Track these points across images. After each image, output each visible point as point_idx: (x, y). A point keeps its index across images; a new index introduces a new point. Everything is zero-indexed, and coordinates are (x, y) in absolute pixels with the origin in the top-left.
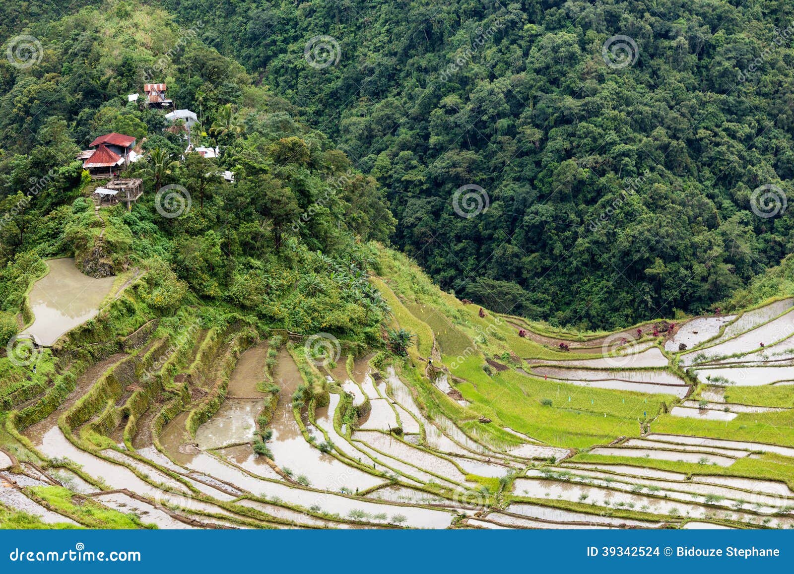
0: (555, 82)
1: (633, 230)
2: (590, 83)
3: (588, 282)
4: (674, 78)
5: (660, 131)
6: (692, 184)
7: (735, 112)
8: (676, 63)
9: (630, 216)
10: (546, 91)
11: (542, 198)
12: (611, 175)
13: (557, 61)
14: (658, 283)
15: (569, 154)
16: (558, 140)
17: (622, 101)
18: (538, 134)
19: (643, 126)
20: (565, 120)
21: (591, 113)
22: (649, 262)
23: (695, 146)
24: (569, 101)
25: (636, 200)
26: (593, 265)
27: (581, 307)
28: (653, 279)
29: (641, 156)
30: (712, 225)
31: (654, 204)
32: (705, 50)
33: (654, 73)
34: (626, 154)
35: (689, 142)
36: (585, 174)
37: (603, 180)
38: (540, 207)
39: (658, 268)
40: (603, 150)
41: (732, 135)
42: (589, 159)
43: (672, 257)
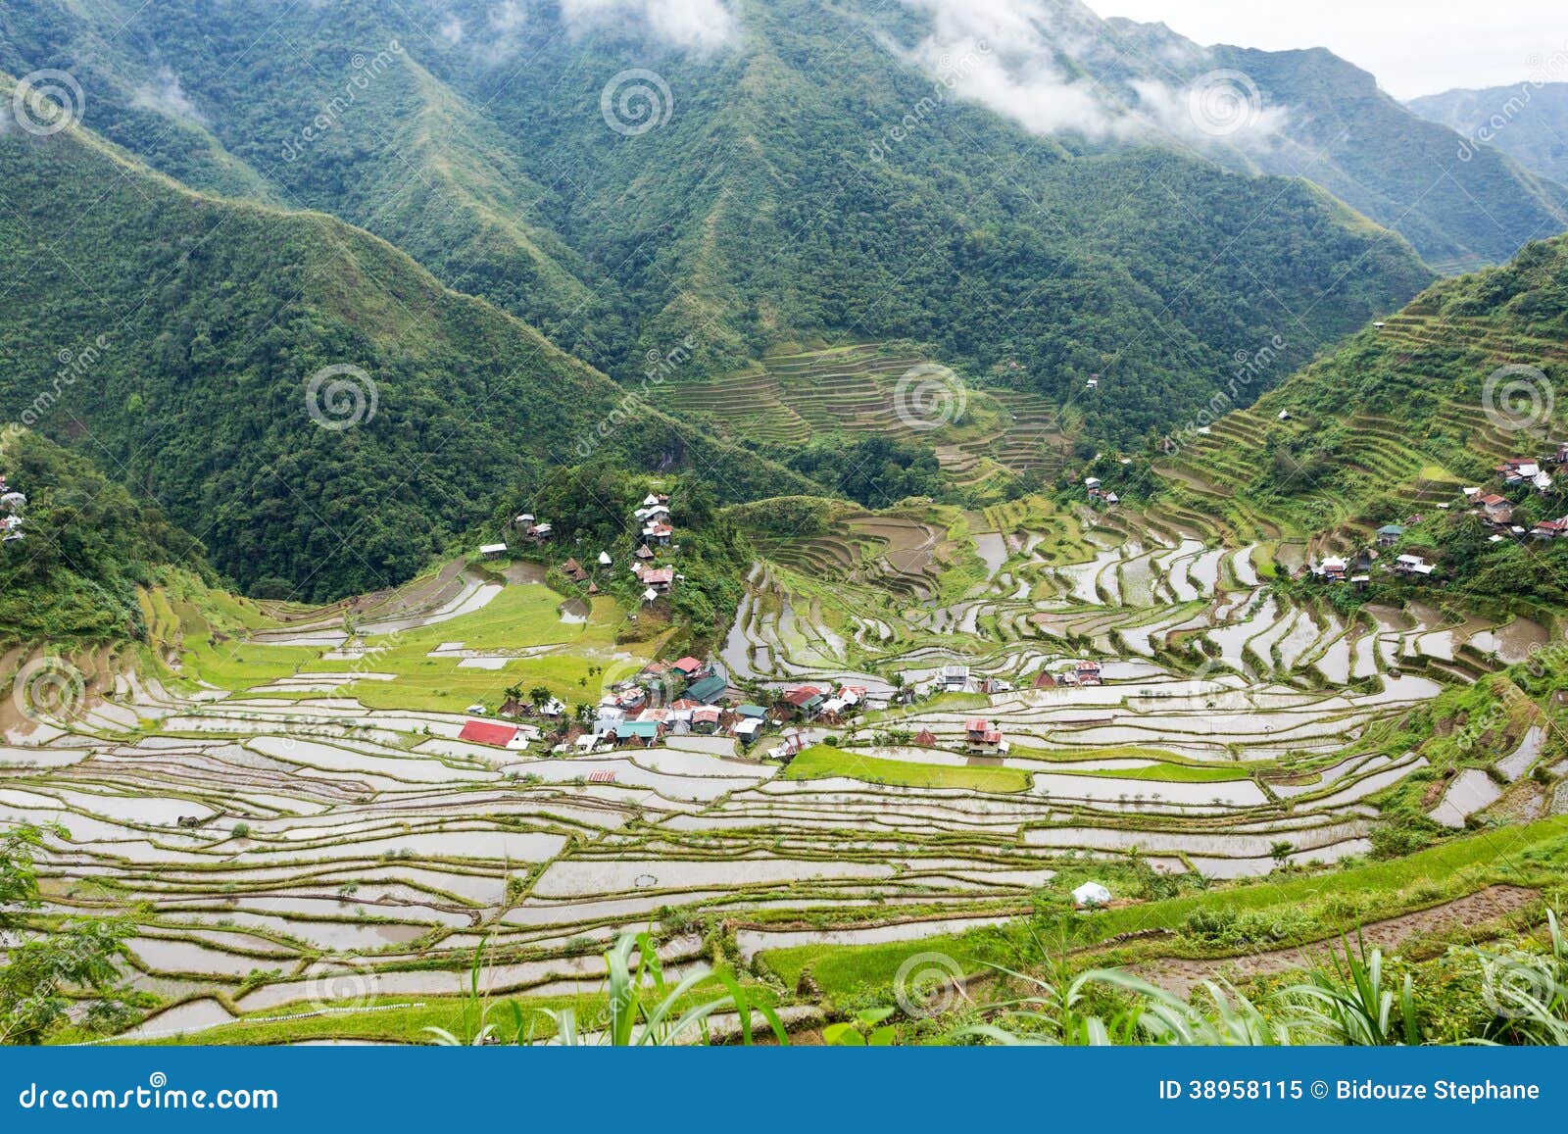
0: (328, 453)
1: (376, 538)
2: (348, 453)
3: (351, 572)
4: (404, 446)
5: (393, 478)
6: (413, 508)
7: (443, 463)
8: (405, 437)
9: (374, 530)
10: (322, 459)
11: (321, 524)
12: (362, 507)
13: (329, 441)
14: (392, 569)
15: (336, 496)
16: (329, 489)
17: (369, 462)
18: (317, 486)
19: (383, 475)
20: (333, 476)
21: (347, 471)
22: (386, 557)
23: (416, 485)
24: (336, 464)
25: (377, 521)
26: (353, 562)
27: (347, 587)
28: (389, 567)
29: (380, 495)
30: (426, 531)
31: (389, 522)
32: (424, 428)
33: (392, 443)
34: (371, 493)
35: (411, 483)
36: (345, 507)
37: (357, 511)
38: (319, 530)
39: (391, 560)
40: (356, 492)
41: (440, 476)
42: (348, 498)
43: (400, 552)
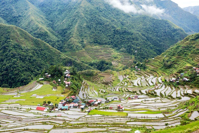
1: (22, 77)
2: (17, 64)
3: (18, 83)
4: (27, 63)
5: (25, 68)
6: (28, 73)
7: (33, 65)
8: (27, 61)
9: (22, 76)
10: (13, 65)
11: (13, 75)
12: (20, 72)
13: (14, 62)
14: (25, 82)
15: (16, 71)
16: (14, 70)
17: (21, 65)
18: (12, 69)
19: (23, 67)
20: (15, 67)
21: (18, 67)
22: (24, 80)
23: (29, 69)
24: (16, 66)
25: (22, 75)
26: (18, 81)
27: (17, 85)
28: (24, 82)
29: (23, 70)
30: (30, 76)
31: (24, 75)
32: (30, 59)
33: (25, 62)
34: (21, 70)
35: (28, 68)
36: (17, 72)
37: (19, 73)
38: (13, 76)
39: (25, 81)
40: (19, 70)
41: (33, 67)
42: (18, 71)
43: (26, 80)
